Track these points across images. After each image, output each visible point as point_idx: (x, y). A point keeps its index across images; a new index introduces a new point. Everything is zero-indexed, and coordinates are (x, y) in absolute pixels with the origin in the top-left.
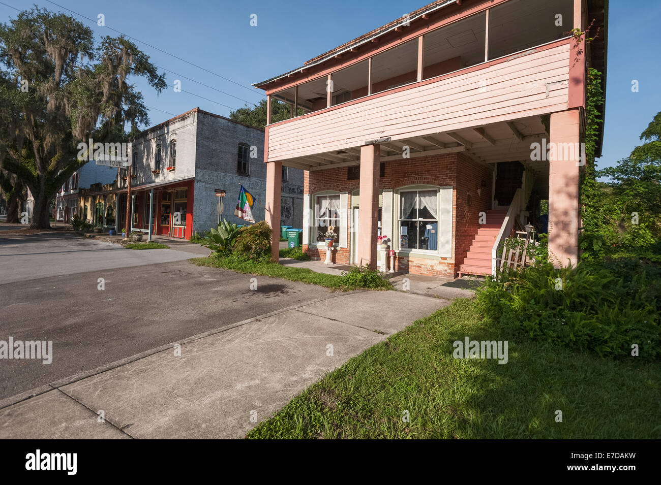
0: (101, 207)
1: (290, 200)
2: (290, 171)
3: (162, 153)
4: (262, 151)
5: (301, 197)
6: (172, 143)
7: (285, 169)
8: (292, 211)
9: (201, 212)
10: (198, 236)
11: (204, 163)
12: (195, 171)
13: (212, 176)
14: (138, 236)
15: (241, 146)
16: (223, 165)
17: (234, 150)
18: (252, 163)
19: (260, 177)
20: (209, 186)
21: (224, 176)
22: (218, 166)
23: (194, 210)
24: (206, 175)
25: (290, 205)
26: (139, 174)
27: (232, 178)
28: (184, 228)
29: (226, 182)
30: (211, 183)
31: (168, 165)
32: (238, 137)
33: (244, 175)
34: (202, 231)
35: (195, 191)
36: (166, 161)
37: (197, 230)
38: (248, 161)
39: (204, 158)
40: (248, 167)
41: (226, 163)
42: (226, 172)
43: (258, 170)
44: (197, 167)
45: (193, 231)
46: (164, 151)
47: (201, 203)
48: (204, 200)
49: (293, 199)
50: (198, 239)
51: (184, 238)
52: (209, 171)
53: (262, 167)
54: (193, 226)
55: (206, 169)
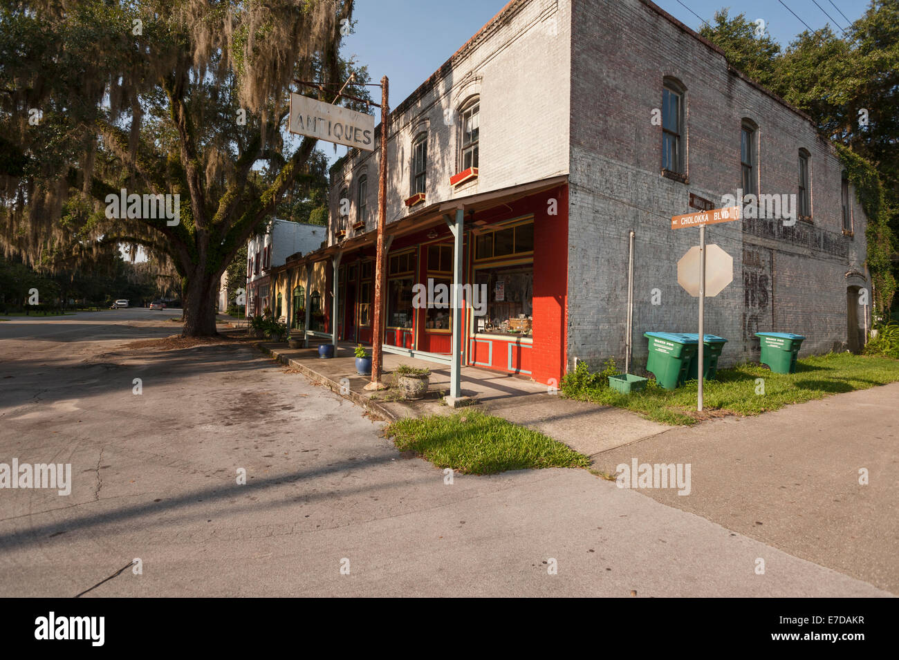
0: (302, 293)
1: (765, 256)
2: (764, 171)
3: (431, 149)
4: (711, 108)
5: (784, 247)
6: (462, 111)
7: (751, 168)
8: (769, 288)
9: (584, 291)
10: (585, 374)
11: (591, 129)
12: (568, 155)
13: (607, 174)
14: (416, 381)
15: (665, 88)
16: (632, 141)
17: (656, 96)
18: (692, 141)
19: (707, 187)
20: (601, 205)
21: (634, 175)
22: (620, 141)
23: (568, 285)
24: (596, 169)
25: (766, 272)
26: (372, 216)
27: (652, 183)
28: (518, 343)
29: (640, 196)
30: (605, 198)
31: (450, 173)
32: (661, 57)
33: (676, 175)
34: (589, 354)
35: (570, 222)
36: (443, 165)
37: (578, 353)
38: (679, 136)
39: (589, 114)
40: (679, 153)
41: (638, 136)
42: (638, 163)
43: (704, 165)
44: (574, 141)
45: (568, 355)
46: (437, 142)
47: (585, 261)
48: (592, 253)
49: (771, 254)
50: (589, 386)
51: (517, 373)
52: (602, 157)
53: (712, 156)
54: (568, 341)
55: (595, 149)
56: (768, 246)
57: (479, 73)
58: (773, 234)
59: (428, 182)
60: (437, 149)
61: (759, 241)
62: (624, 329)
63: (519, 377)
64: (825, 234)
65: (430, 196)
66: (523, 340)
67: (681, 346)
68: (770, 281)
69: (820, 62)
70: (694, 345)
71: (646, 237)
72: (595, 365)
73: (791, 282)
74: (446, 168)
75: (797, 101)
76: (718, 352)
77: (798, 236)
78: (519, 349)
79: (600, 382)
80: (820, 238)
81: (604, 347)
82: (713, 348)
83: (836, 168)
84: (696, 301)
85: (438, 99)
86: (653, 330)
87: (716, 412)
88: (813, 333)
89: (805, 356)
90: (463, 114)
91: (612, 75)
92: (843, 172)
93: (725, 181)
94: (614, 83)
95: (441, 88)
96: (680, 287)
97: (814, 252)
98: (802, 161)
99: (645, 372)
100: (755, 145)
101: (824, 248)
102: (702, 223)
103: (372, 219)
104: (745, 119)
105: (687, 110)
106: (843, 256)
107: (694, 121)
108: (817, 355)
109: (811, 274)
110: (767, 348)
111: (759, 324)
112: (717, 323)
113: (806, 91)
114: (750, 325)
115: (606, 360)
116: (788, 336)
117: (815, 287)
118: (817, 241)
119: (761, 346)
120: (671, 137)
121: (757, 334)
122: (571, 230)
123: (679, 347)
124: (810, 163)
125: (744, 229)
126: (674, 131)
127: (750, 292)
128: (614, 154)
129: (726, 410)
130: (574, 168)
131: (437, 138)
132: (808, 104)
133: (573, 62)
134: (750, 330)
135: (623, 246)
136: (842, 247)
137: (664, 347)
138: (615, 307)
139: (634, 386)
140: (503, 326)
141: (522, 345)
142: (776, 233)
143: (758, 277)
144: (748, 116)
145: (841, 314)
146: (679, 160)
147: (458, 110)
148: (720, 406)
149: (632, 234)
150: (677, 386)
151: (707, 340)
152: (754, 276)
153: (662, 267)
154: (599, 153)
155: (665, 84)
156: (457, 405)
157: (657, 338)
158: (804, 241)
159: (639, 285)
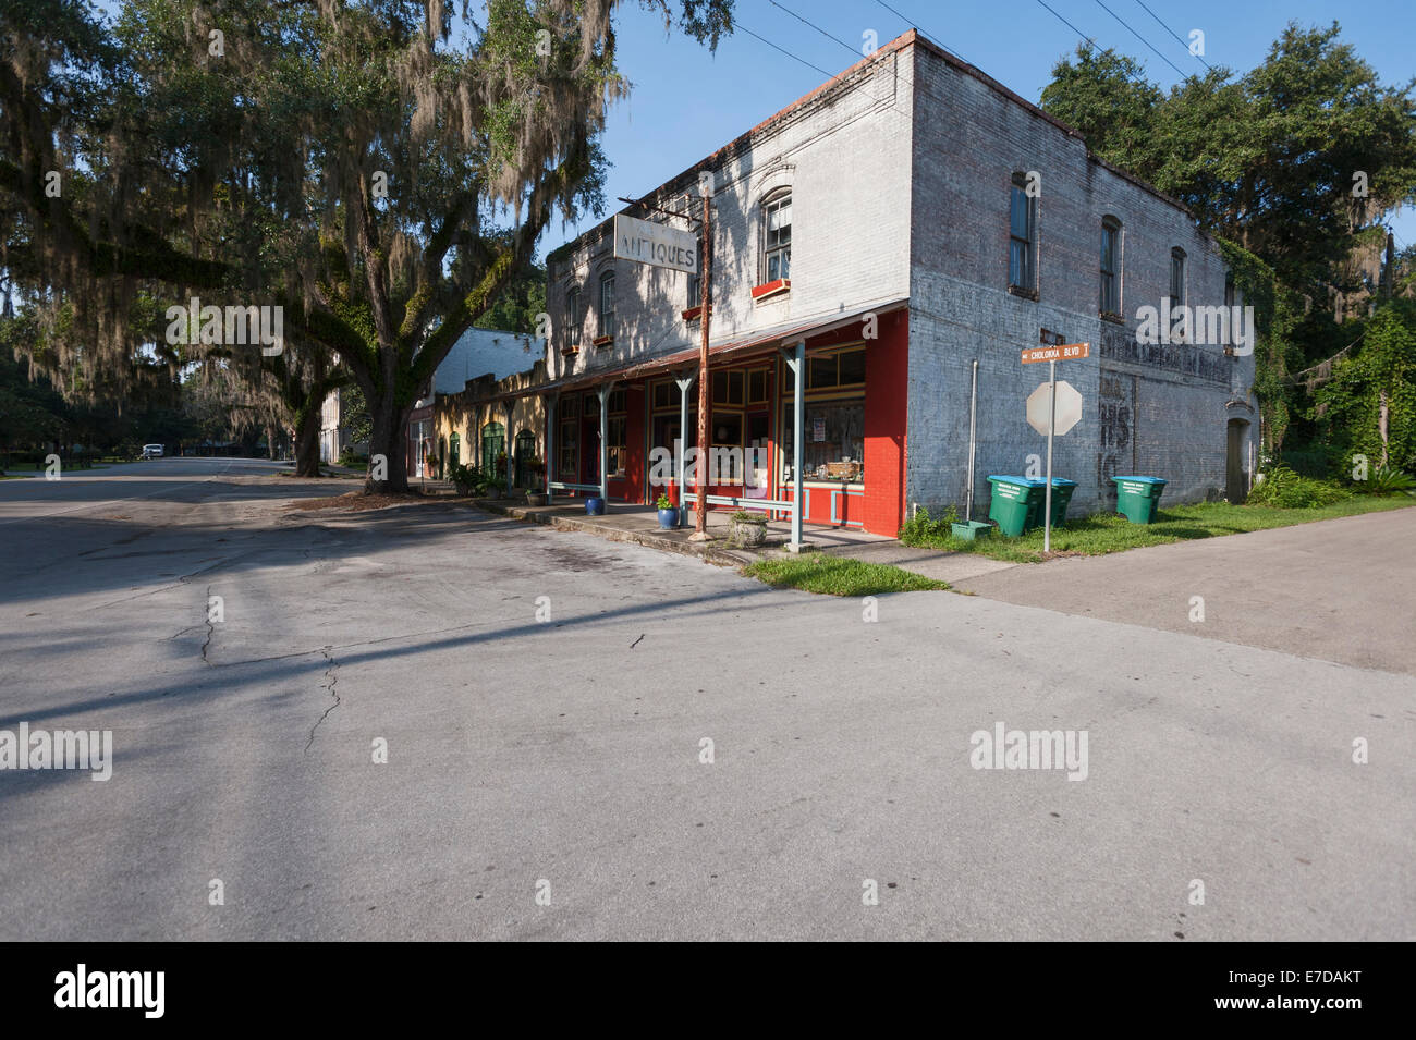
0: (498, 433)
1: (1126, 384)
2: (1128, 280)
3: (721, 248)
4: (1065, 207)
5: (1150, 373)
6: (766, 204)
7: (1112, 276)
8: (1130, 424)
9: (924, 431)
10: (926, 521)
11: (932, 244)
12: (908, 275)
13: (950, 295)
14: (757, 527)
15: (1015, 186)
16: (976, 254)
17: (1003, 199)
18: (1044, 249)
19: (1061, 303)
20: (943, 331)
21: (978, 295)
22: (963, 256)
23: (908, 424)
24: (937, 290)
25: (1128, 403)
26: (625, 330)
27: (997, 302)
28: (844, 490)
29: (984, 318)
30: (947, 323)
31: (750, 282)
32: (1010, 151)
33: (1024, 292)
34: (928, 500)
35: (911, 352)
36: (739, 271)
37: (917, 499)
38: (1028, 243)
39: (930, 227)
40: (1029, 263)
41: (983, 247)
42: (983, 280)
43: (1057, 277)
44: (915, 260)
45: (907, 501)
46: (730, 239)
47: (925, 396)
48: (932, 386)
49: (1134, 382)
50: (931, 533)
51: (843, 525)
52: (944, 276)
53: (1066, 265)
54: (906, 485)
55: (936, 266)
56: (1131, 371)
57: (791, 160)
58: (1137, 357)
59: (716, 290)
60: (730, 248)
61: (1120, 367)
62: (965, 472)
63: (847, 529)
64: (1201, 354)
65: (720, 309)
66: (850, 487)
67: (1028, 490)
68: (1131, 415)
69: (1208, 121)
70: (1042, 488)
71: (990, 366)
72: (935, 512)
73: (1158, 415)
74: (744, 275)
75: (1179, 174)
76: (1068, 496)
77: (1168, 358)
78: (845, 497)
79: (943, 530)
80: (1195, 360)
81: (944, 492)
82: (1062, 492)
83: (1218, 268)
84: (1045, 440)
85: (731, 183)
86: (997, 474)
87: (1063, 553)
88: (1182, 477)
89: (1171, 505)
90: (766, 207)
91: (955, 178)
92: (1228, 274)
93: (1080, 295)
94: (958, 187)
95: (735, 169)
96: (1028, 424)
97: (1187, 378)
98: (1176, 263)
99: (987, 520)
100: (1118, 248)
101: (1200, 372)
102: (1053, 358)
103: (625, 332)
104: (1107, 217)
105: (1039, 211)
106: (1224, 381)
107: (1046, 225)
108: (1187, 504)
109: (1183, 404)
110: (1124, 495)
111: (1118, 466)
112: (1068, 465)
113: (1190, 160)
114: (1107, 468)
115: (946, 507)
116: (1148, 480)
117: (1187, 420)
118: (1191, 364)
119: (1119, 492)
120: (1019, 244)
121: (1114, 479)
122: (911, 361)
123: (1025, 491)
124: (1185, 265)
125: (1102, 353)
126: (1024, 237)
127: (1107, 429)
128: (956, 271)
129: (1074, 551)
130: (914, 290)
131: (729, 235)
132: (1192, 177)
133: (914, 168)
134: (1106, 474)
135: (966, 377)
136: (1223, 371)
137: (1009, 492)
138: (957, 448)
139: (979, 531)
140: (822, 471)
141: (849, 493)
142: (1141, 356)
143: (1118, 410)
144: (1111, 212)
145: (1218, 454)
146: (1028, 272)
147: (760, 202)
148: (1067, 548)
149: (975, 363)
150: (1023, 534)
151: (1055, 483)
152: (1112, 409)
153: (1008, 400)
154: (941, 271)
155: (1014, 182)
156: (802, 551)
157: (1002, 482)
158: (1175, 364)
159: (982, 423)
